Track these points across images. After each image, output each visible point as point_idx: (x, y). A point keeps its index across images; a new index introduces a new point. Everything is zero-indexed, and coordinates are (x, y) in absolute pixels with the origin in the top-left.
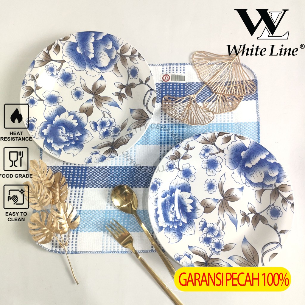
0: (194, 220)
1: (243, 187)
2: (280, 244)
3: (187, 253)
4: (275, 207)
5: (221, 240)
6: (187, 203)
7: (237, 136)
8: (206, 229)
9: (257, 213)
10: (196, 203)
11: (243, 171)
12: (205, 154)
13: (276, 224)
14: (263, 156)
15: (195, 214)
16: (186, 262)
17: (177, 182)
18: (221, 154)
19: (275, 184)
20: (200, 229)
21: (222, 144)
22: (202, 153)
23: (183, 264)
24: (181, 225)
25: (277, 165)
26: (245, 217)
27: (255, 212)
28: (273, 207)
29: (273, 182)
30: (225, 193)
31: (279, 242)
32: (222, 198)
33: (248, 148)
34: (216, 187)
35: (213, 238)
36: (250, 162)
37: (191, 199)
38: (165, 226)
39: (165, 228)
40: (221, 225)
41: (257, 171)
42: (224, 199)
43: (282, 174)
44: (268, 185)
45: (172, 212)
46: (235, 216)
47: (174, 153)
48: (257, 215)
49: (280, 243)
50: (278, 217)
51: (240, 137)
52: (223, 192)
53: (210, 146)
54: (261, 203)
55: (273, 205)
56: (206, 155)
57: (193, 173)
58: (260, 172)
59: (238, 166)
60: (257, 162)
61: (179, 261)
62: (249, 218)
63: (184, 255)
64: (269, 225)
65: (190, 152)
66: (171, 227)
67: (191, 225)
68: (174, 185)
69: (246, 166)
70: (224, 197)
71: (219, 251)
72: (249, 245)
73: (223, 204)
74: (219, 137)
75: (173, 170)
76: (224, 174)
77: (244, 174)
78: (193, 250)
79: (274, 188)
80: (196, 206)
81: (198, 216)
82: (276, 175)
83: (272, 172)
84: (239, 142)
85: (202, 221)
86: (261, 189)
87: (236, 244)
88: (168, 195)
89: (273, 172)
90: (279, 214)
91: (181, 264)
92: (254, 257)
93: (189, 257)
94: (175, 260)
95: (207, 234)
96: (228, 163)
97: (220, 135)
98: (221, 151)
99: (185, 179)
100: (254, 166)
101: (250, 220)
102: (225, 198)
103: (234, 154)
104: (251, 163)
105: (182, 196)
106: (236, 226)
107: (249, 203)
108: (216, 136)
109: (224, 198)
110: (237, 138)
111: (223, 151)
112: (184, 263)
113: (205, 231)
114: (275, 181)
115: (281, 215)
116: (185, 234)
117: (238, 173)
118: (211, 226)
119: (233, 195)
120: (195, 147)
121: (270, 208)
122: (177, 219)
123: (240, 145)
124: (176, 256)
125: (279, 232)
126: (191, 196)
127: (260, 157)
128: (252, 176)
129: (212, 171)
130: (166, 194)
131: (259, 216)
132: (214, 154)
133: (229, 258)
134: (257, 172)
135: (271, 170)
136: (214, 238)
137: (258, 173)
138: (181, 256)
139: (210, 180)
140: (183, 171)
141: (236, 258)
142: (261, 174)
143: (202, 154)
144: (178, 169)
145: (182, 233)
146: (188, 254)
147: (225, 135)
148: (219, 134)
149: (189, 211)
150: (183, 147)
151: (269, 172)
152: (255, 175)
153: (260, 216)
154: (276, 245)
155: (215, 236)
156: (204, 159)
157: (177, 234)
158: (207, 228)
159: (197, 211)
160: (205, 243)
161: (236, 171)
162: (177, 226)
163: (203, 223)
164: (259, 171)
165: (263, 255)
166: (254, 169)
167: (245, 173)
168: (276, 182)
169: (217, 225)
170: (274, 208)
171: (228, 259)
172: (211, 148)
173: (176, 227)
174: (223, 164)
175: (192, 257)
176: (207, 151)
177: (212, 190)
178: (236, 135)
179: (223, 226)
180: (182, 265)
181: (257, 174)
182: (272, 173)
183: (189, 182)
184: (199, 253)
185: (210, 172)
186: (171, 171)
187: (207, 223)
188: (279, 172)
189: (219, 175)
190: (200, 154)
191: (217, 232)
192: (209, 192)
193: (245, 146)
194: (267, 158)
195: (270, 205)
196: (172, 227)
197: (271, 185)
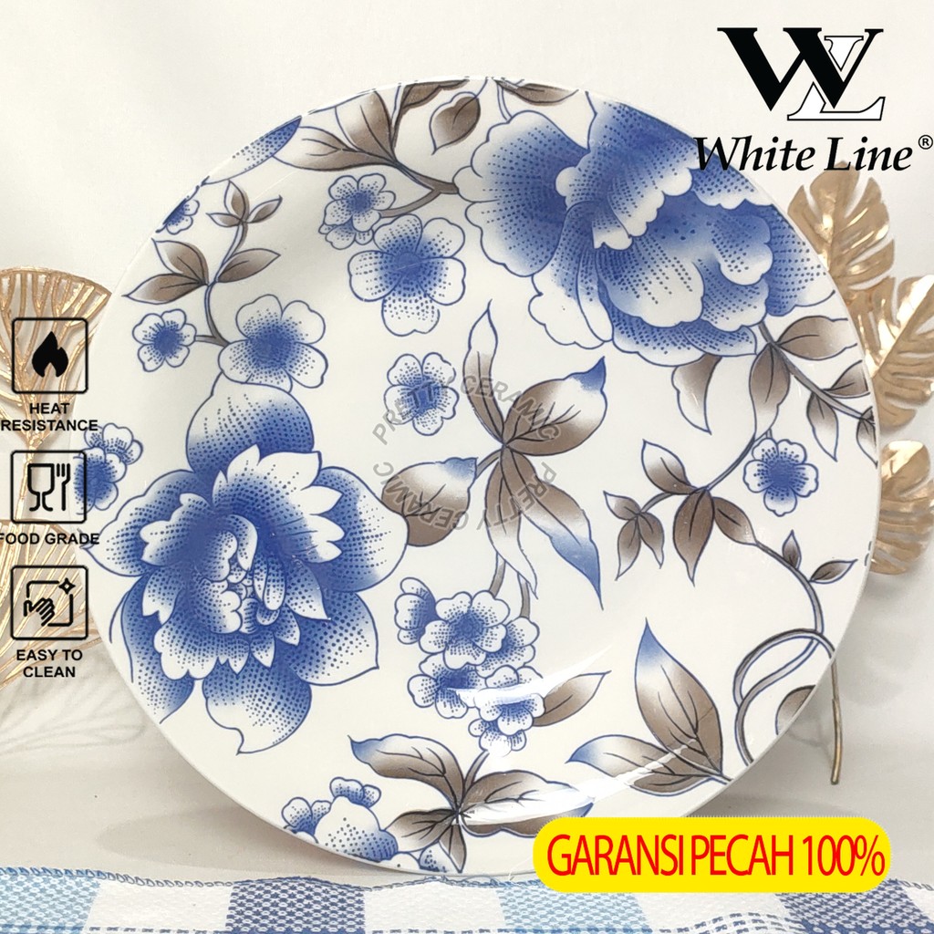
0: (360, 594)
1: (602, 361)
2: (821, 635)
3: (345, 785)
4: (777, 444)
5: (524, 666)
6: (306, 516)
7: (512, 91)
8: (437, 630)
9: (696, 490)
10: (359, 505)
11: (587, 273)
12: (355, 222)
13: (792, 533)
14: (677, 181)
15: (360, 563)
16: (346, 830)
17: (225, 413)
18: (445, 204)
19: (761, 324)
20: (404, 633)
21: (436, 149)
22: (330, 220)
23: (336, 842)
24: (294, 638)
25: (758, 215)
26: (637, 523)
27: (686, 483)
28: (768, 445)
29: (752, 313)
30: (505, 416)
31: (812, 627)
32: (498, 445)
33: (588, 150)
34: (450, 393)
35: (479, 668)
36: (614, 221)
37: (325, 485)
38: (201, 667)
39: (206, 680)
40: (510, 590)
41: (659, 262)
42: (507, 452)
43: (791, 265)
44: (731, 333)
45: (233, 579)
46: (580, 530)
47: (166, 259)
48: (695, 497)
49: (819, 630)
50: (799, 499)
51: (529, 94)
52: (494, 414)
53: (369, 176)
54: (708, 431)
55: (768, 435)
56: (362, 223)
57: (307, 340)
58: (677, 266)
59: (556, 247)
60: (652, 216)
61: (311, 830)
62: (655, 525)
63: (330, 798)
64: (758, 544)
65: (257, 235)
66: (238, 665)
67: (353, 624)
68: (211, 430)
69: (597, 245)
70: (506, 439)
71: (521, 726)
72: (669, 666)
73: (504, 478)
74: (412, 114)
75: (182, 353)
76: (488, 311)
77: (595, 287)
78: (377, 757)
79: (762, 343)
80: (362, 517)
81: (380, 572)
82: (763, 276)
83: (737, 263)
84: (528, 121)
85: (405, 594)
86: (701, 354)
87: (604, 674)
88: (185, 499)
89: (743, 258)
90: (802, 480)
91: (322, 844)
92: (695, 731)
93: (361, 799)
94: (288, 831)
95: (448, 653)
96: (497, 248)
97: (410, 100)
98: (440, 188)
99: (272, 380)
100: (640, 238)
101: (662, 531)
102: (512, 445)
103: (515, 193)
104: (620, 225)
105: (270, 478)
106: (595, 579)
107: (645, 442)
108: (390, 110)
109: (505, 445)
110: (514, 103)
111: (452, 188)
112: (341, 836)
113: (433, 638)
114: (762, 309)
115: (810, 485)
116: (323, 679)
117: (561, 292)
118: (462, 605)
119: (553, 417)
120: (280, 199)
121: (758, 453)
122: (269, 613)
123: (540, 137)
124: (289, 813)
125: (808, 577)
126: (320, 470)
127: (660, 188)
128: (640, 290)
129: (414, 305)
130: (173, 497)
131: (706, 502)
132: (406, 211)
133: (576, 757)
134: (662, 267)
135: (731, 252)
136: (485, 664)
137: (670, 271)
138: (315, 807)
139: (409, 360)
140: (249, 339)
141: (607, 751)
142: (685, 278)
143: (334, 226)
144: (216, 338)
145: (310, 680)
146: (354, 787)
147: (444, 97)
148: (406, 95)
149: (328, 553)
150: (210, 215)
151: (721, 261)
152: (654, 287)
153: (713, 500)
154: (800, 644)
155: (489, 654)
156: (356, 248)
157: (278, 693)
158: (439, 622)
159: (371, 545)
160: (440, 704)
161: (547, 278)
162: (271, 652)
163: (416, 598)
164: (674, 262)
165: (739, 709)
166: (645, 254)
167: (600, 284)
168: (768, 311)
169: (494, 597)
170: (776, 449)
171: (571, 760)
172: (380, 186)
173: (266, 658)
174: (471, 254)
175: (376, 795)
176: (359, 201)
177: (431, 412)
178: (502, 85)
179: (526, 592)
180: (330, 848)
181: (663, 278)
182: (741, 267)
183: (298, 391)
184: (416, 763)
185: (406, 312)
186: (173, 361)
187: (437, 599)
188: (774, 253)
189: (456, 321)
190: (325, 228)
191: (495, 630)
192: (419, 427)
193: (570, 142)
194: (702, 185)
195: (753, 440)
196: (247, 664)
197: (741, 334)
